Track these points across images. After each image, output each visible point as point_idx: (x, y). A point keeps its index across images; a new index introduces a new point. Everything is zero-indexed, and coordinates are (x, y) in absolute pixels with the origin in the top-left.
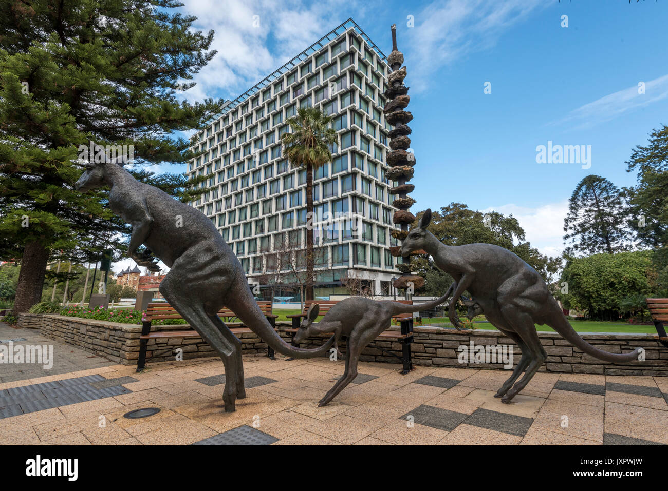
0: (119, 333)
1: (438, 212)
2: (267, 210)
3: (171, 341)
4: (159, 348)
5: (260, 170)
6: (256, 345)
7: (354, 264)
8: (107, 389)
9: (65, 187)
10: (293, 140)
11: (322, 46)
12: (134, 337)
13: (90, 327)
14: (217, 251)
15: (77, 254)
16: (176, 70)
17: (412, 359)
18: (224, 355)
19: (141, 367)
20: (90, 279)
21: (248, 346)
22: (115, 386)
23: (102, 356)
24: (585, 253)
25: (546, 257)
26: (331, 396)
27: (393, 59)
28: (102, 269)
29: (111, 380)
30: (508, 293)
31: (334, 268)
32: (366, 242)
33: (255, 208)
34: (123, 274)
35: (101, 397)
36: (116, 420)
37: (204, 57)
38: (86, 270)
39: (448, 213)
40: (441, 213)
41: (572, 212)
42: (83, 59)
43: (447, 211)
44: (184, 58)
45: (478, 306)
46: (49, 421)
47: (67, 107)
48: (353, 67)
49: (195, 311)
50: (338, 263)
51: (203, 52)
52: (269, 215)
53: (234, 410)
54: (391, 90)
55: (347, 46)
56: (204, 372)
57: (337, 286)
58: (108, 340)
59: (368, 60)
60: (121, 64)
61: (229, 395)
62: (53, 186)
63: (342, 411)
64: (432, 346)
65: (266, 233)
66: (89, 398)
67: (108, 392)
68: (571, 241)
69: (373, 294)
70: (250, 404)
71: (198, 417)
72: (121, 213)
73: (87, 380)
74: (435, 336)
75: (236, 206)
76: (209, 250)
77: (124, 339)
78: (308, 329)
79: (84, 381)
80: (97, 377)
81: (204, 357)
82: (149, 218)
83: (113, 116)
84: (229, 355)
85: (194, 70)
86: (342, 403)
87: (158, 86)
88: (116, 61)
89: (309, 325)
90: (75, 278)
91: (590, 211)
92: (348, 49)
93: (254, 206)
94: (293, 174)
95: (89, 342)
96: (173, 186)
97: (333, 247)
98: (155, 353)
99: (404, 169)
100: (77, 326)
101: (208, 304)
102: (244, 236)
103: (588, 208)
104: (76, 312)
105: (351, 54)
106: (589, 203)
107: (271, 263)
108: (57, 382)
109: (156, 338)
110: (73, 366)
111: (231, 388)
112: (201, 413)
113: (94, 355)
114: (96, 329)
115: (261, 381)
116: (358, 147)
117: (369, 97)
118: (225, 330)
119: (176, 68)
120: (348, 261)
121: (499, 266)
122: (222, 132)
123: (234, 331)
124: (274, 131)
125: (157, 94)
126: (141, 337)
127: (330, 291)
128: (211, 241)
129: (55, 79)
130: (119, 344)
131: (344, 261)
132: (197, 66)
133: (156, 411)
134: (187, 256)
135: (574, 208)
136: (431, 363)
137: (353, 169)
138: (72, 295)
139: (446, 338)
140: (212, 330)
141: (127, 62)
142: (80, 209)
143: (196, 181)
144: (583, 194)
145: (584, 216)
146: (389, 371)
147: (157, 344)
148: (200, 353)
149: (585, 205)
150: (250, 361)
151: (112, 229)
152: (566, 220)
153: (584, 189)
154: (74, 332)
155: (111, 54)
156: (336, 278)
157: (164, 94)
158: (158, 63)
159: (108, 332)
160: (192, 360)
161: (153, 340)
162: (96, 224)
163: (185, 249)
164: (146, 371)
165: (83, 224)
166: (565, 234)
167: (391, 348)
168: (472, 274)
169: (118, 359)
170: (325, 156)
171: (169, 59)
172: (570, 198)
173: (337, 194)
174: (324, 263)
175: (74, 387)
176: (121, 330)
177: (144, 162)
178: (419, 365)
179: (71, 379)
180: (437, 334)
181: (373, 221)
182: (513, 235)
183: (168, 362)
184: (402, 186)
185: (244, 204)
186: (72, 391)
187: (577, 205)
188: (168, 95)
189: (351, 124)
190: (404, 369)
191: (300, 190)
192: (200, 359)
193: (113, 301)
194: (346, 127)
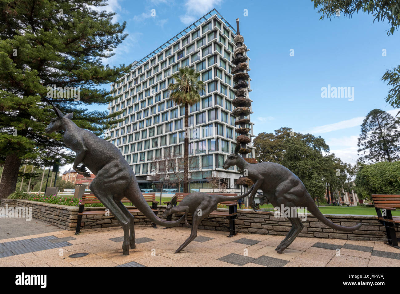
0: (65, 212)
1: (273, 133)
2: (160, 131)
3: (96, 217)
4: (89, 221)
5: (155, 106)
6: (146, 219)
7: (216, 167)
8: (59, 243)
9: (32, 119)
10: (176, 88)
11: (196, 26)
12: (74, 214)
13: (48, 208)
14: (121, 166)
15: (38, 161)
16: (102, 46)
17: (235, 229)
18: (124, 224)
19: (78, 232)
20: (45, 176)
21: (141, 220)
22: (63, 242)
23: (55, 225)
24: (372, 161)
25: (346, 163)
26: (182, 247)
27: (237, 40)
28: (54, 170)
29: (61, 239)
30: (281, 191)
31: (203, 170)
32: (224, 153)
33: (152, 131)
34: (66, 173)
35: (56, 247)
36: (65, 258)
37: (120, 38)
38: (43, 170)
39: (280, 134)
40: (274, 134)
41: (363, 134)
42: (45, 41)
43: (278, 132)
44: (107, 39)
45: (266, 198)
46: (29, 258)
47: (36, 72)
48: (216, 40)
49: (109, 199)
50: (206, 167)
51: (120, 35)
52: (161, 135)
53: (128, 254)
54: (236, 59)
55: (212, 27)
56: (114, 235)
57: (205, 182)
58: (58, 216)
59: (226, 35)
60: (69, 44)
61: (125, 246)
62: (26, 120)
63: (187, 255)
64: (248, 221)
65: (159, 147)
66: (49, 248)
67: (59, 245)
68: (363, 153)
69: (229, 188)
70: (137, 251)
71: (108, 257)
72: (70, 145)
73: (47, 239)
74: (250, 215)
75: (140, 129)
76: (116, 166)
77: (68, 215)
78: (171, 210)
79: (46, 239)
80: (53, 237)
81: (115, 226)
82: (85, 148)
83: (63, 75)
84: (126, 224)
85: (113, 46)
86: (188, 252)
87: (91, 56)
88: (65, 41)
89: (171, 208)
90: (36, 177)
91: (375, 133)
92: (213, 29)
93: (152, 129)
94: (177, 108)
95: (47, 217)
96: (99, 119)
97: (202, 156)
98: (86, 224)
99: (243, 109)
100: (40, 207)
101: (115, 195)
102: (145, 149)
103: (374, 131)
104: (38, 198)
105: (215, 31)
106: (375, 128)
107: (162, 167)
108: (30, 239)
109: (87, 215)
110: (38, 231)
111: (127, 242)
112: (110, 255)
113: (50, 225)
114: (52, 209)
115: (146, 240)
116: (219, 91)
117: (226, 59)
118: (125, 210)
119: (102, 45)
120: (212, 166)
121: (277, 175)
122: (132, 82)
123: (130, 211)
124: (165, 81)
125: (90, 61)
126: (78, 214)
127: (201, 185)
128: (117, 161)
129: (28, 54)
130: (65, 218)
131: (210, 166)
132: (115, 44)
133: (86, 254)
134: (105, 169)
135: (364, 131)
136: (247, 231)
137: (216, 106)
138: (33, 186)
139: (256, 217)
140: (117, 210)
141: (72, 42)
142: (41, 133)
143: (114, 115)
144: (370, 121)
145: (372, 136)
146: (221, 236)
147: (87, 218)
148: (112, 224)
149: (371, 129)
150: (142, 229)
151: (60, 145)
152: (359, 139)
153: (371, 118)
154: (38, 211)
155: (62, 37)
156: (205, 177)
157: (95, 60)
158: (92, 42)
159: (59, 211)
160: (107, 228)
161: (85, 216)
162: (50, 142)
163: (104, 165)
164: (80, 234)
165: (42, 142)
166: (358, 148)
167: (225, 222)
168: (262, 180)
169: (64, 227)
170: (196, 98)
171: (98, 39)
172: (362, 124)
173: (205, 122)
174: (197, 167)
175: (40, 242)
176: (66, 210)
177: (81, 103)
178: (240, 232)
179: (38, 238)
180: (251, 214)
181: (229, 139)
182: (322, 149)
183: (94, 229)
184: (242, 120)
185: (145, 128)
186: (39, 244)
187: (366, 129)
188: (97, 61)
189: (215, 77)
190: (230, 234)
191: (182, 119)
192: (112, 228)
193: (59, 191)
194: (211, 78)
